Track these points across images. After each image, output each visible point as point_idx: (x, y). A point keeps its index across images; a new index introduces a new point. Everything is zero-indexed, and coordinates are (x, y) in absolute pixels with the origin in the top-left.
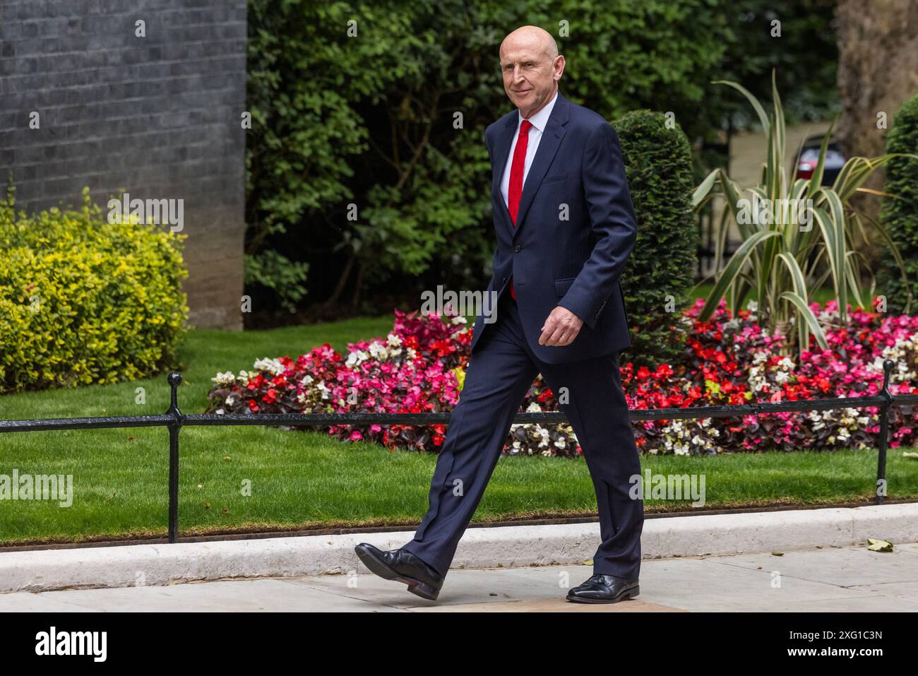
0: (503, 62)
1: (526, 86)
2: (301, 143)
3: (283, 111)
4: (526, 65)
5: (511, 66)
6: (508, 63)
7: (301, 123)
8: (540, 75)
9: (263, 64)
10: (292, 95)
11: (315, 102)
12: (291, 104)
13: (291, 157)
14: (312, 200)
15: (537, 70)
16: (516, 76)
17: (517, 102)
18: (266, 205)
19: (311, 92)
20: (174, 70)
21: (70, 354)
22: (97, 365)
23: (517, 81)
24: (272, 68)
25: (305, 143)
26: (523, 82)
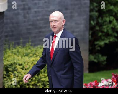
0: (50, 20)
1: (55, 26)
2: (104, 29)
3: (100, 21)
4: (55, 21)
5: (52, 21)
6: (51, 20)
7: (104, 24)
8: (59, 24)
9: (94, 10)
10: (102, 17)
11: (108, 19)
12: (102, 19)
13: (102, 32)
14: (107, 42)
15: (58, 22)
16: (53, 24)
17: (53, 30)
18: (96, 43)
19: (107, 17)
20: (71, 13)
21: (37, 81)
22: (43, 84)
23: (53, 25)
24: (96, 11)
25: (105, 28)
26: (54, 25)
